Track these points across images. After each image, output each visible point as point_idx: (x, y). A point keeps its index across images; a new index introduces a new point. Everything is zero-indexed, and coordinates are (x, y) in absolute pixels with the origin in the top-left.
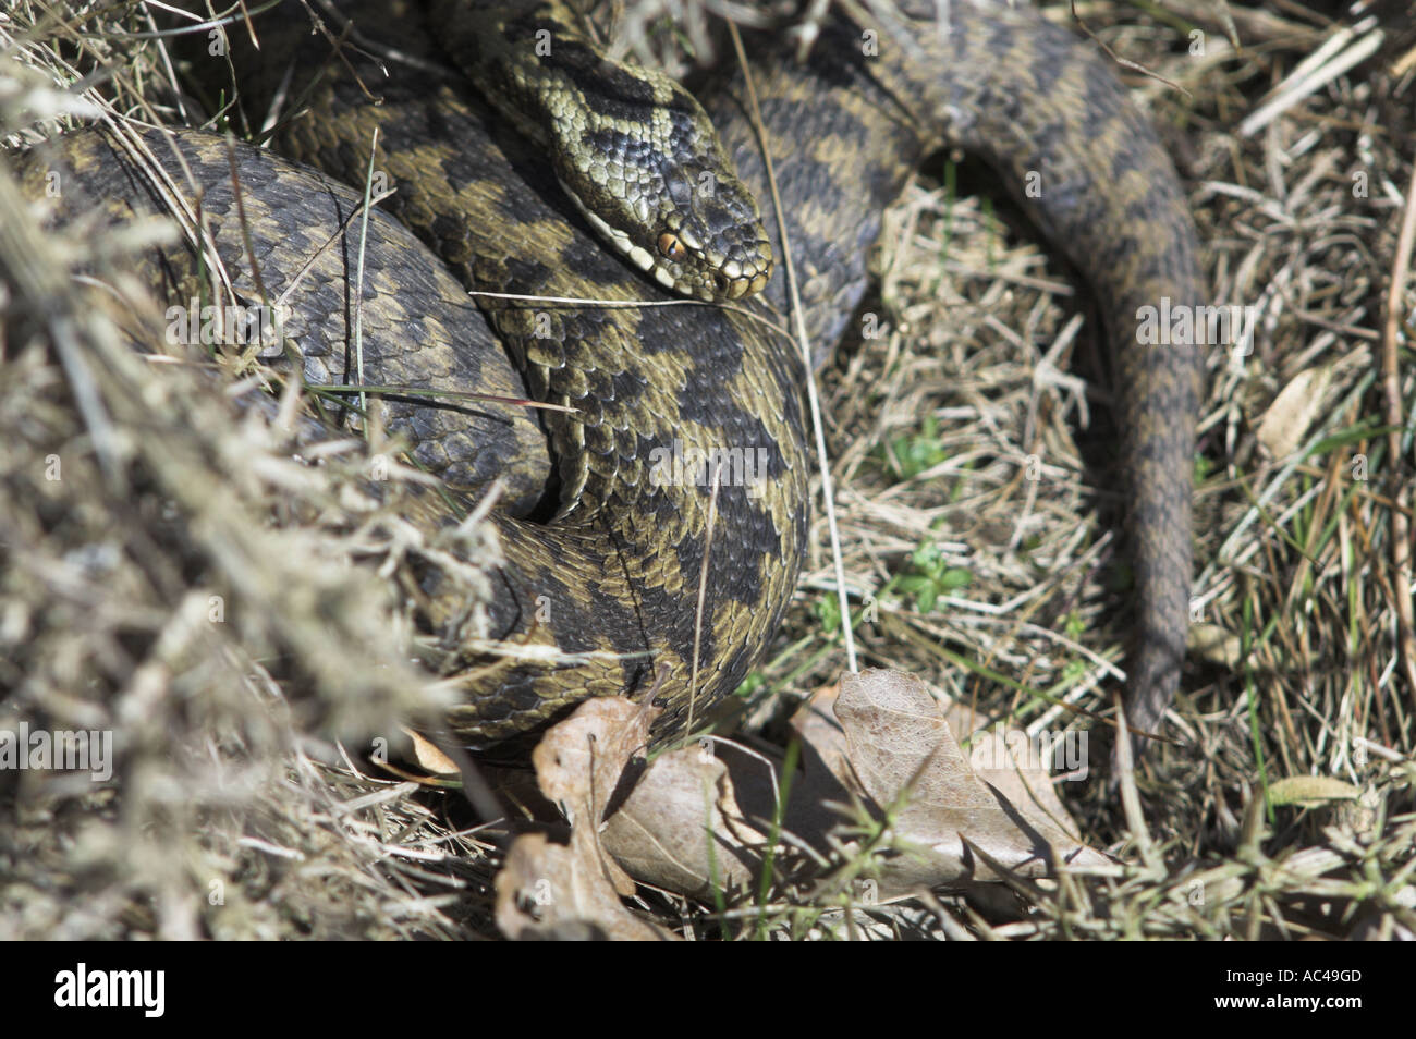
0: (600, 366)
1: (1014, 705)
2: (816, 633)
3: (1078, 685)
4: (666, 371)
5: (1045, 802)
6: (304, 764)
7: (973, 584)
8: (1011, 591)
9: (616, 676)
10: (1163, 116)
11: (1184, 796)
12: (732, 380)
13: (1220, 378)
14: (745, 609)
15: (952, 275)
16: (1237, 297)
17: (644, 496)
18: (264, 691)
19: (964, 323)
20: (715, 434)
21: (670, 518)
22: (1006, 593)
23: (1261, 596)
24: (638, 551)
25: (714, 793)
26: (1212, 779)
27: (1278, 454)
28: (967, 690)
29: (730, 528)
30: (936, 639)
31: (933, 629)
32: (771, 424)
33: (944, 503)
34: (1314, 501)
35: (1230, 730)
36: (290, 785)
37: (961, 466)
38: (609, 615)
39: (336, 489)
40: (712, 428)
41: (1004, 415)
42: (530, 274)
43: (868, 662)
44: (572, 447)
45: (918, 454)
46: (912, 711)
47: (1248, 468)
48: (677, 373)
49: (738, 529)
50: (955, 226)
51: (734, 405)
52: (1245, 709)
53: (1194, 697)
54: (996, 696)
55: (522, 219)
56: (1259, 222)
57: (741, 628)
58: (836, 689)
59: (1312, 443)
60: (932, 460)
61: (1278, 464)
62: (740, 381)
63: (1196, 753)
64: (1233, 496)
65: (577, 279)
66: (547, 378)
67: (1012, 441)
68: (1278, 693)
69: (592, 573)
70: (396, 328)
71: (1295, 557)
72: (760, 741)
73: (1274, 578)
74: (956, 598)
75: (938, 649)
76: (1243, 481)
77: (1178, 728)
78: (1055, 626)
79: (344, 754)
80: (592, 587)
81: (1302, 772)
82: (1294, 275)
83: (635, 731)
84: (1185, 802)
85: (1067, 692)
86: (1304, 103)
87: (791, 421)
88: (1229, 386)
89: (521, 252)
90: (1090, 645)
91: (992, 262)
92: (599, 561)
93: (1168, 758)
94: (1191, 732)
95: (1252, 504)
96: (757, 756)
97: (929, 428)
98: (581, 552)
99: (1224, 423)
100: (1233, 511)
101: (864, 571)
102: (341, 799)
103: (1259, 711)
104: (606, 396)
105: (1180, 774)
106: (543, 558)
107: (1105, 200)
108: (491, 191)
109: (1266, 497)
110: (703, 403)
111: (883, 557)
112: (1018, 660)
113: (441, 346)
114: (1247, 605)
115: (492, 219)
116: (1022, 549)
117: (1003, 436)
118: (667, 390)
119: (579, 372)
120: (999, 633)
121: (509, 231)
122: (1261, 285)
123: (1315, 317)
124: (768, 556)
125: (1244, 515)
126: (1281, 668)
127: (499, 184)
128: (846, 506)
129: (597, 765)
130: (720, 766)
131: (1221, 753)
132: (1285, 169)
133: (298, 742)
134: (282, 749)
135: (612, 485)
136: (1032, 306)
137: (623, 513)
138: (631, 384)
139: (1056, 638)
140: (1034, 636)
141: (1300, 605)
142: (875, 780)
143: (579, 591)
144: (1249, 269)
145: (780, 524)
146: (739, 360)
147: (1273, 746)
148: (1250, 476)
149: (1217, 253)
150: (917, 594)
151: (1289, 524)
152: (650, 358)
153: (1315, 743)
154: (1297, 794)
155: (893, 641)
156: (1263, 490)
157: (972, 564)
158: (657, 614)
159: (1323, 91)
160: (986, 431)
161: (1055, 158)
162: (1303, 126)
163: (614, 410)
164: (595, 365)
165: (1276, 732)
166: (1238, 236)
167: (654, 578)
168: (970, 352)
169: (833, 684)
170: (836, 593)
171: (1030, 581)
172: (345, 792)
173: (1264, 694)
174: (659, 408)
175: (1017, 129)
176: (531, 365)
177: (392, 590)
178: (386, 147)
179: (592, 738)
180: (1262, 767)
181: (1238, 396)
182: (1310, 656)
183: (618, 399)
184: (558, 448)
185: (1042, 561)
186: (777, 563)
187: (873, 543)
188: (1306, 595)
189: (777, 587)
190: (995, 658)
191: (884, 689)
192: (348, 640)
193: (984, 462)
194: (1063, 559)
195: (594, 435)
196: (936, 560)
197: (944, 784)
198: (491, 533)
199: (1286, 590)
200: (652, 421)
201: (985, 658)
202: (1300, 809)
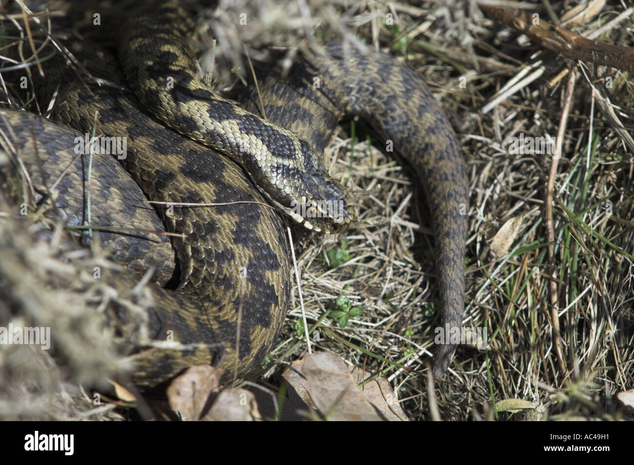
0: (198, 219)
1: (382, 368)
2: (294, 336)
3: (410, 359)
4: (227, 222)
5: (396, 410)
6: (65, 395)
7: (364, 314)
8: (381, 317)
9: (207, 359)
10: (447, 105)
11: (458, 408)
12: (256, 227)
13: (473, 222)
14: (264, 329)
15: (354, 176)
16: (480, 185)
17: (218, 278)
18: (47, 364)
19: (359, 198)
20: (249, 250)
21: (230, 288)
22: (379, 317)
23: (492, 318)
24: (217, 303)
25: (248, 408)
26: (470, 400)
27: (500, 256)
28: (361, 361)
29: (257, 292)
30: (347, 338)
31: (346, 334)
32: (273, 246)
33: (350, 278)
34: (515, 275)
35: (478, 378)
36: (59, 405)
37: (358, 261)
38: (204, 332)
39: (78, 273)
40: (248, 247)
41: (377, 238)
42: (165, 177)
43: (317, 348)
44: (186, 256)
45: (339, 256)
46: (336, 370)
47: (486, 261)
48: (232, 223)
49: (260, 293)
50: (355, 154)
51: (257, 237)
52: (485, 369)
53: (462, 364)
54: (374, 363)
55: (162, 153)
56: (490, 152)
57: (262, 338)
58: (302, 361)
59: (514, 250)
60: (345, 259)
61: (499, 260)
62: (259, 227)
63: (464, 389)
64: (479, 274)
65: (187, 180)
66: (175, 225)
67: (381, 250)
68: (500, 361)
69: (197, 313)
70: (97, 192)
71: (507, 302)
72: (269, 384)
73: (497, 310)
74: (356, 320)
75: (348, 343)
76: (484, 267)
77: (455, 377)
78: (401, 332)
79: (83, 391)
80: (197, 319)
81: (510, 397)
82: (505, 176)
83: (213, 380)
84: (458, 410)
85: (406, 362)
86: (510, 99)
87: (282, 245)
88: (478, 225)
89: (162, 167)
90: (416, 341)
91: (371, 170)
92: (199, 308)
93: (451, 391)
94: (461, 379)
95: (488, 278)
96: (267, 391)
97: (344, 245)
98: (192, 303)
99: (475, 241)
100: (480, 281)
101: (315, 308)
102: (81, 410)
103: (491, 370)
104: (200, 233)
105: (456, 398)
106: (175, 306)
107: (416, 127)
108: (148, 141)
109: (494, 275)
110: (243, 236)
111: (323, 302)
112: (384, 348)
113: (117, 200)
114: (486, 322)
115: (149, 153)
116: (385, 298)
117: (377, 248)
118: (228, 231)
119: (189, 222)
120: (375, 336)
121: (156, 158)
122: (491, 180)
123: (515, 194)
124: (273, 305)
125: (484, 282)
126: (501, 350)
127: (152, 138)
128: (307, 280)
129: (197, 395)
130: (251, 395)
131: (474, 388)
132: (502, 128)
133: (62, 386)
134: (55, 389)
135: (204, 273)
136: (390, 190)
137: (209, 286)
138: (212, 227)
139: (401, 338)
140: (391, 337)
141: (509, 322)
142: (320, 402)
143: (191, 321)
144: (486, 172)
145: (278, 291)
146: (259, 217)
147: (497, 385)
148: (487, 266)
149: (472, 165)
150: (339, 319)
151: (504, 286)
152: (220, 216)
153: (516, 384)
154: (508, 407)
155: (328, 339)
156: (493, 272)
157: (364, 304)
158: (226, 332)
159: (518, 93)
160: (369, 246)
161: (393, 110)
162: (509, 109)
163: (204, 239)
164: (196, 219)
165: (499, 379)
166: (481, 158)
167: (225, 315)
168: (362, 211)
169: (301, 359)
170: (302, 318)
171: (389, 313)
172: (83, 408)
173: (493, 362)
174: (224, 239)
175: (375, 100)
176: (167, 217)
177: (104, 317)
178: (102, 121)
179: (194, 383)
180: (493, 395)
181: (481, 229)
182: (514, 345)
183: (206, 234)
184: (180, 257)
185: (394, 303)
186: (277, 308)
187: (319, 296)
188: (512, 318)
189: (278, 319)
190: (374, 346)
191: (324, 361)
192: (84, 339)
193: (369, 259)
194: (404, 303)
195: (196, 251)
196: (347, 303)
197: (351, 403)
198: (148, 292)
199: (503, 316)
200: (221, 244)
201: (369, 347)
202: (510, 413)
